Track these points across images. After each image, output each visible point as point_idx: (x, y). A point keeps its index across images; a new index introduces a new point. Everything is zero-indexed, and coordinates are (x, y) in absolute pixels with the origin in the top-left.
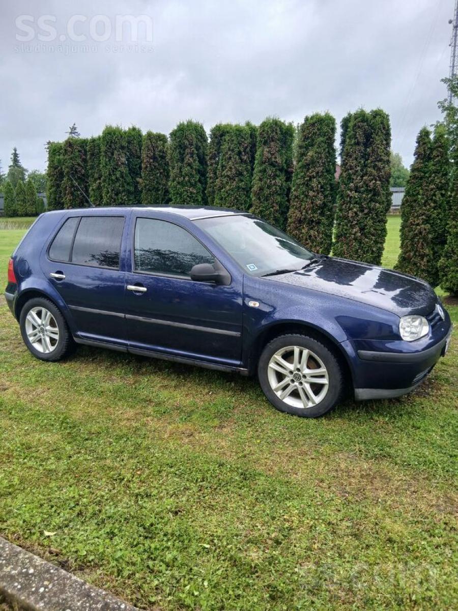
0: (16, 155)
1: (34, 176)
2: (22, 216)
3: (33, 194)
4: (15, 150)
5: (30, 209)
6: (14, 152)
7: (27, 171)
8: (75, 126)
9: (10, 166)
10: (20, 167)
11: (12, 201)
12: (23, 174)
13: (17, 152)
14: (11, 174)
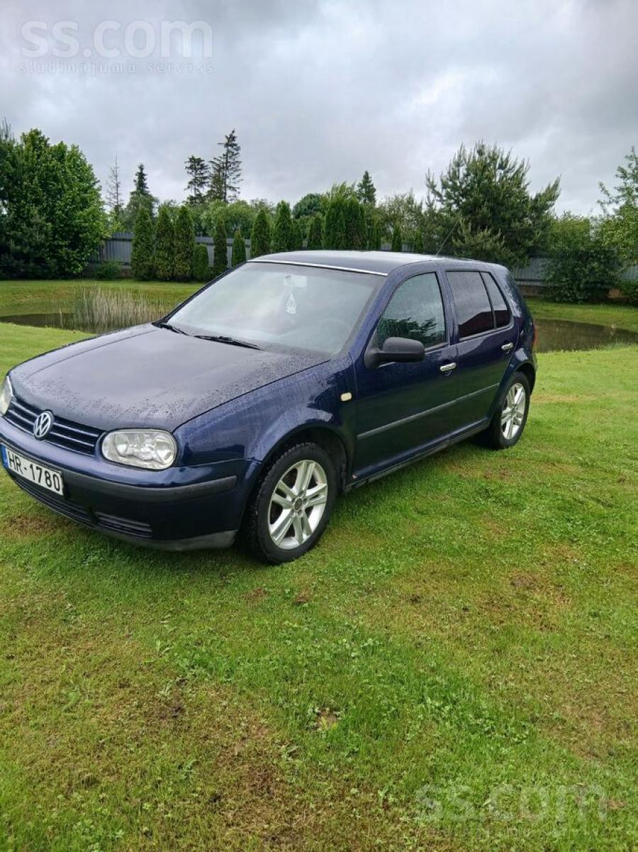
0: (141, 176)
1: (166, 210)
2: (164, 279)
3: (188, 237)
4: (141, 168)
5: (182, 267)
6: (139, 171)
7: (157, 201)
8: (234, 135)
9: (132, 193)
10: (146, 194)
11: (147, 248)
12: (151, 207)
13: (144, 172)
14: (134, 203)
